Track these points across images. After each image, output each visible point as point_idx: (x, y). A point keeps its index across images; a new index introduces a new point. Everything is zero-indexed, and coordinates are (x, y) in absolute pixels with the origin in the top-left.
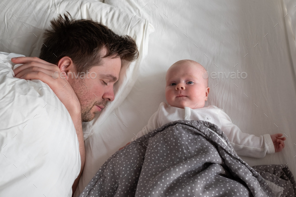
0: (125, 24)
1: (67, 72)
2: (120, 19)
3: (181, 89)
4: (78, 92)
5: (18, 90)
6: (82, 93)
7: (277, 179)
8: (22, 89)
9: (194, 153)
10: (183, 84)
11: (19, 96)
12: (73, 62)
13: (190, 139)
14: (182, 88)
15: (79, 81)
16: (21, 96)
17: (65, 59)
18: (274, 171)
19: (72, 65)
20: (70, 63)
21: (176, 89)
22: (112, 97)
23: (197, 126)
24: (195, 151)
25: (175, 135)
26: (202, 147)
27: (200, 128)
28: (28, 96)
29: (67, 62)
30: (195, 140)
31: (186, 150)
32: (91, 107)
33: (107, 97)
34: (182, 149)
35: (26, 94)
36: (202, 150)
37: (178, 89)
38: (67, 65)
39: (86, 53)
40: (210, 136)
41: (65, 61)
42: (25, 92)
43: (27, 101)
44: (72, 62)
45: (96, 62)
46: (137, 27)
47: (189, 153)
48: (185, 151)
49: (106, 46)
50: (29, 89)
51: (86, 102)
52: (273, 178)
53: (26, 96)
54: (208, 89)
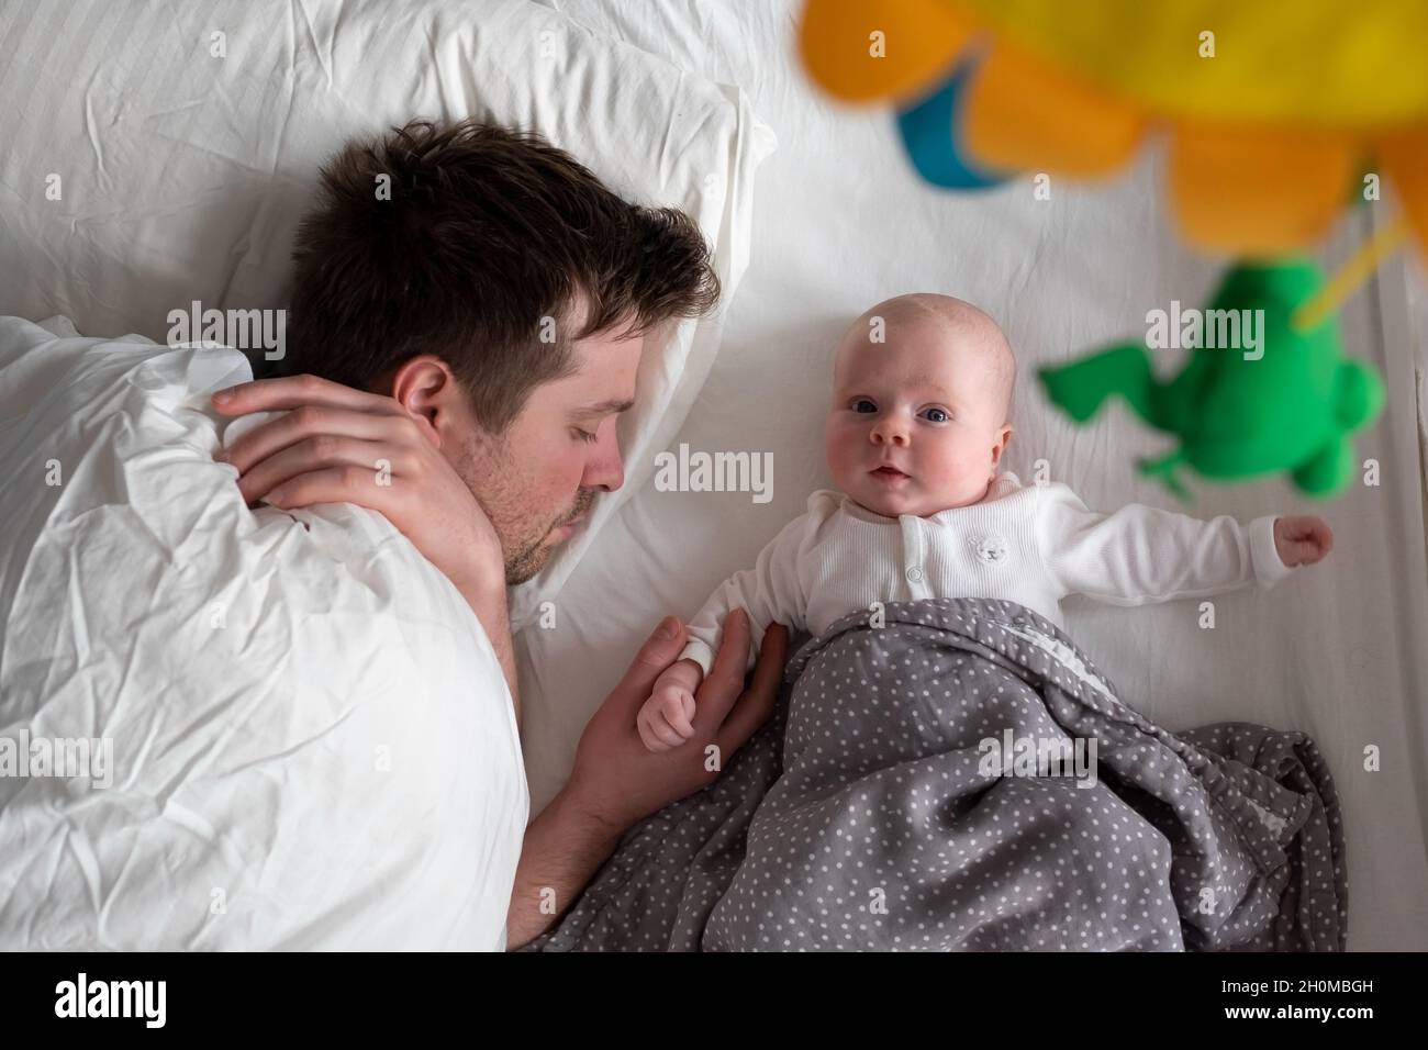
0: (644, 131)
1: (432, 414)
2: (619, 106)
3: (891, 441)
4: (486, 494)
5: (296, 592)
6: (504, 494)
7: (1268, 789)
8: (306, 582)
9: (957, 725)
10: (903, 420)
11: (304, 621)
12: (458, 377)
13: (936, 676)
14: (898, 440)
15: (489, 453)
16: (313, 618)
17: (421, 367)
18: (1258, 754)
19: (452, 390)
20: (441, 379)
21: (873, 439)
22: (615, 476)
23: (963, 624)
24: (959, 721)
25: (876, 669)
26: (984, 702)
27: (977, 632)
28: (338, 616)
29: (431, 378)
30: (958, 676)
31: (924, 721)
32: (537, 540)
33: (597, 479)
34: (911, 720)
35: (328, 610)
36: (985, 713)
37: (879, 438)
38: (432, 384)
39: (509, 335)
40: (1019, 653)
41: (420, 375)
42: (323, 598)
43: (338, 637)
44: (450, 377)
45: (552, 364)
46: (701, 149)
47: (939, 730)
48: (921, 728)
49: (585, 280)
50: (336, 583)
51: (517, 526)
52: (1253, 783)
53: (329, 615)
54: (1006, 436)
